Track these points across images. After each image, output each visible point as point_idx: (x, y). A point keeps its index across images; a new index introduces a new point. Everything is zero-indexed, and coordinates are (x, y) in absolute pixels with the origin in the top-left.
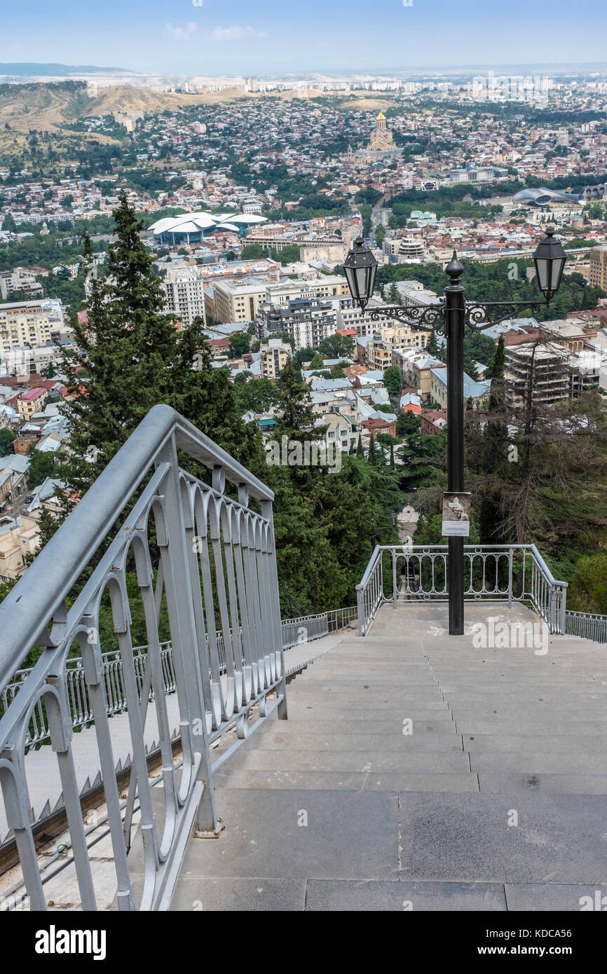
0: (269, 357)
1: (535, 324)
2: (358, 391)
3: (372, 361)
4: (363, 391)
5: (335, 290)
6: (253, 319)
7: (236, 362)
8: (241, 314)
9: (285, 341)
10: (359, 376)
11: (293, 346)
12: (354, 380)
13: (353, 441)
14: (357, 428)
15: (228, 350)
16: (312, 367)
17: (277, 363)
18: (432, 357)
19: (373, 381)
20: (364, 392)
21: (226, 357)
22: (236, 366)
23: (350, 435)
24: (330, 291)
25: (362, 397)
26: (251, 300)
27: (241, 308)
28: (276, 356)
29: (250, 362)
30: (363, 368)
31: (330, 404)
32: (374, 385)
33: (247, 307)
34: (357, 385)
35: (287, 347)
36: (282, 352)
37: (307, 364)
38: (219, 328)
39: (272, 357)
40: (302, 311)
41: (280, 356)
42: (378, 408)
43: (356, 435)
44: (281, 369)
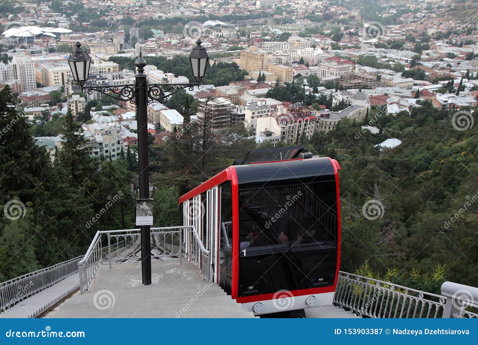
0: (72, 105)
1: (214, 88)
2: (122, 123)
3: (129, 107)
4: (124, 122)
5: (109, 69)
6: (63, 84)
7: (53, 107)
8: (57, 81)
9: (81, 96)
10: (122, 115)
11: (86, 98)
12: (120, 116)
13: (118, 149)
14: (121, 142)
15: (49, 101)
16: (96, 110)
17: (77, 108)
18: (161, 104)
19: (130, 117)
20: (125, 123)
21: (48, 105)
22: (54, 110)
23: (116, 146)
24: (107, 70)
25: (124, 126)
26: (63, 74)
27: (57, 78)
28: (76, 105)
29: (61, 107)
30: (124, 110)
31: (106, 130)
32: (130, 119)
33: (60, 78)
34: (121, 120)
35: (83, 99)
36: (80, 102)
37: (94, 108)
38: (45, 89)
39: (74, 105)
40: (91, 80)
41: (79, 104)
42: (132, 131)
43: (120, 146)
44: (79, 111)
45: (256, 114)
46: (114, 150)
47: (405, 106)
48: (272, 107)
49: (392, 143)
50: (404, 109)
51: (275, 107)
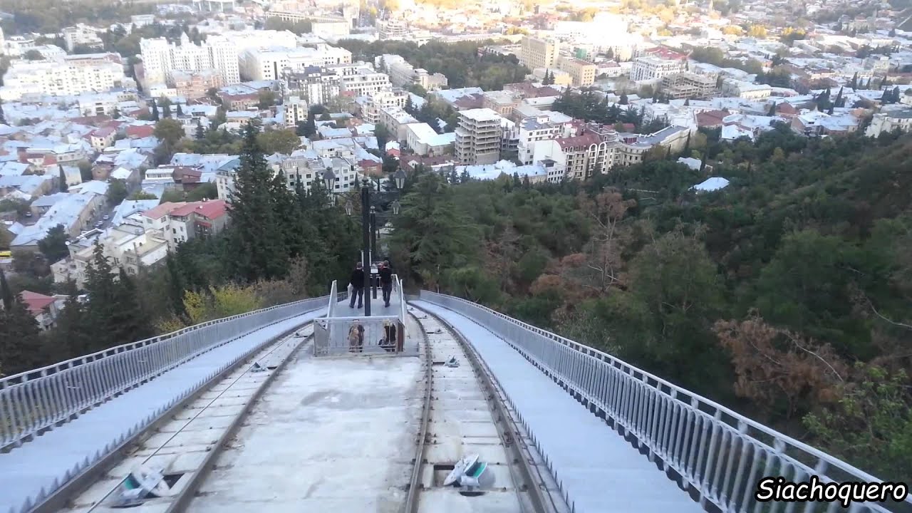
0: (290, 110)
1: (481, 92)
2: (356, 138)
3: (366, 116)
4: (359, 138)
5: (339, 59)
6: (276, 78)
7: (264, 112)
8: (267, 73)
9: (302, 98)
10: (356, 127)
11: (307, 101)
12: (353, 129)
13: (352, 176)
14: (355, 167)
15: (259, 102)
16: (321, 119)
17: (296, 114)
18: (408, 115)
19: (367, 131)
20: (361, 139)
21: (257, 108)
22: (265, 116)
23: (350, 173)
24: (336, 62)
25: (358, 143)
26: (275, 63)
27: (267, 69)
28: (295, 109)
29: (275, 113)
30: (360, 121)
31: (336, 150)
32: (367, 134)
33: (272, 68)
34: (355, 134)
35: (303, 103)
36: (300, 106)
37: (318, 116)
38: (250, 84)
39: (292, 110)
40: (314, 75)
41: (299, 110)
42: (369, 151)
43: (354, 173)
44: (299, 119)
45: (535, 135)
46: (346, 178)
47: (749, 129)
48: (556, 125)
49: (714, 184)
50: (746, 133)
51: (561, 125)
